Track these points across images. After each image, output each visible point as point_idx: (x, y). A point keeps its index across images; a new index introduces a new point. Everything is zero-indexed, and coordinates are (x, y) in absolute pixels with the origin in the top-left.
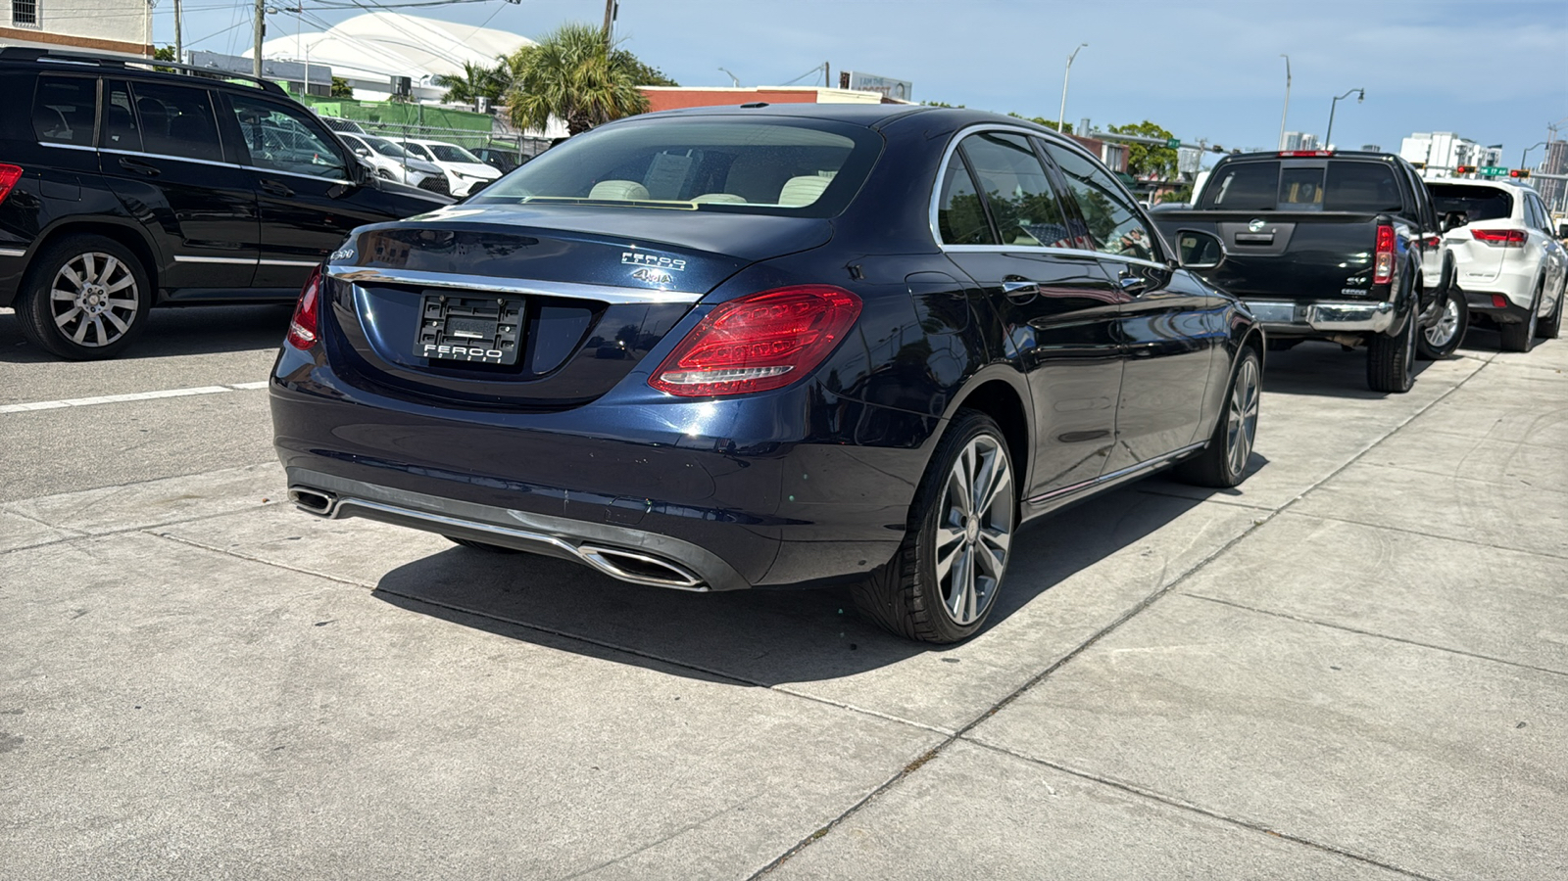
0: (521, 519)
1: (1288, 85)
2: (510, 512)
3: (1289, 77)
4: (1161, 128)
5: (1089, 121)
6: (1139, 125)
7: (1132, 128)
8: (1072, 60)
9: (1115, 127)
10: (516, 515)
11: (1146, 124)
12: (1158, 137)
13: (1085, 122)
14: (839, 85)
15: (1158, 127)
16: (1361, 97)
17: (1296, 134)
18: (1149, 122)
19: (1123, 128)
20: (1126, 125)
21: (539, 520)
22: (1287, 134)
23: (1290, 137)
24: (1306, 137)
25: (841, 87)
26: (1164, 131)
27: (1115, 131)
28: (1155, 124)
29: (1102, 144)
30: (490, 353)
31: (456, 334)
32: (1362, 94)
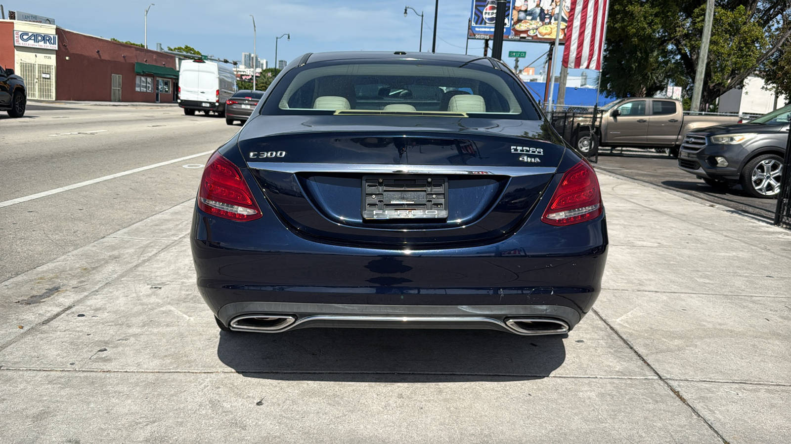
0: (468, 311)
1: (255, 30)
2: (460, 307)
3: (255, 27)
4: (195, 49)
5: (161, 44)
6: (184, 48)
7: (179, 49)
8: (147, 12)
9: (171, 48)
10: (465, 308)
11: (187, 47)
12: (194, 54)
13: (159, 45)
14: (9, 18)
15: (193, 49)
16: (289, 38)
17: (248, 54)
18: (188, 46)
19: (175, 49)
20: (177, 47)
21: (480, 309)
22: (243, 54)
23: (245, 55)
24: (252, 55)
25: (10, 19)
26: (197, 51)
27: (172, 50)
28: (191, 47)
29: (175, 57)
30: (428, 212)
31: (392, 202)
32: (289, 36)
